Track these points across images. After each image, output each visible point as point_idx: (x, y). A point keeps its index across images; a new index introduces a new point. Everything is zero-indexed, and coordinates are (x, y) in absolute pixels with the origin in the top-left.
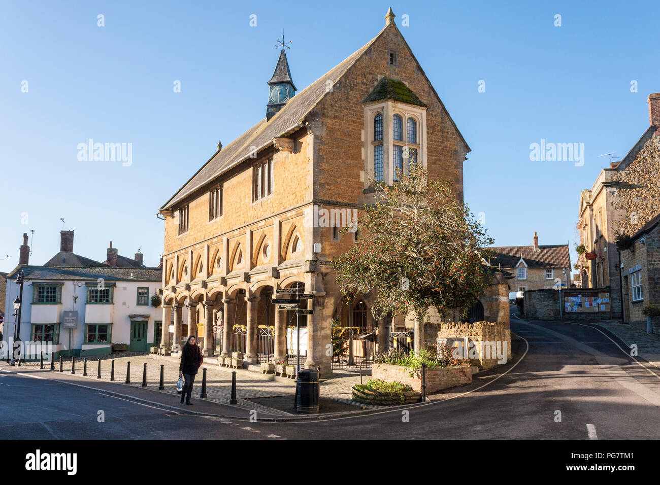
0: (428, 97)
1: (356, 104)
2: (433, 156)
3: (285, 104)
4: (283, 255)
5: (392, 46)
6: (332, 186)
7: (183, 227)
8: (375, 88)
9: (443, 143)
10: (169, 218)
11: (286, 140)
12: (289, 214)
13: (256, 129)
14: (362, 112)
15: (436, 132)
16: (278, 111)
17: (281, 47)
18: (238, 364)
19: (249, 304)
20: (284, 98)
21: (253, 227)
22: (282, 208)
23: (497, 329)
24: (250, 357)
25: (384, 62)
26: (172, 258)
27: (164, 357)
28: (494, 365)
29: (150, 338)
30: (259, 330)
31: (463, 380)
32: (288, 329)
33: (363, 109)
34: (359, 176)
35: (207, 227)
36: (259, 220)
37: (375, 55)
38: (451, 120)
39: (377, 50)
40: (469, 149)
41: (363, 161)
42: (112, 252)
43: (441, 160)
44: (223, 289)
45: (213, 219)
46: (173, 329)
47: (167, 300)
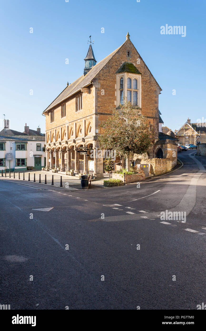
0: (144, 69)
1: (113, 74)
2: (145, 93)
3: (91, 69)
4: (86, 134)
5: (128, 49)
6: (103, 107)
7: (52, 119)
8: (121, 67)
9: (150, 88)
10: (47, 116)
11: (86, 89)
12: (88, 118)
13: (80, 79)
14: (116, 77)
15: (147, 83)
16: (88, 72)
17: (90, 44)
18: (71, 174)
19: (75, 151)
20: (91, 66)
21: (76, 122)
22: (86, 115)
23: (162, 160)
24: (76, 171)
25: (125, 56)
26: (49, 132)
27: (47, 171)
28: (160, 173)
29: (43, 164)
30: (79, 161)
31: (142, 178)
32: (89, 161)
33: (116, 76)
34: (114, 103)
35: (61, 120)
36: (78, 119)
37: (121, 53)
38: (154, 78)
39: (122, 51)
40: (161, 89)
41: (116, 97)
42: (26, 128)
43: (149, 95)
44: (66, 145)
45: (63, 117)
46: (50, 161)
47: (47, 149)
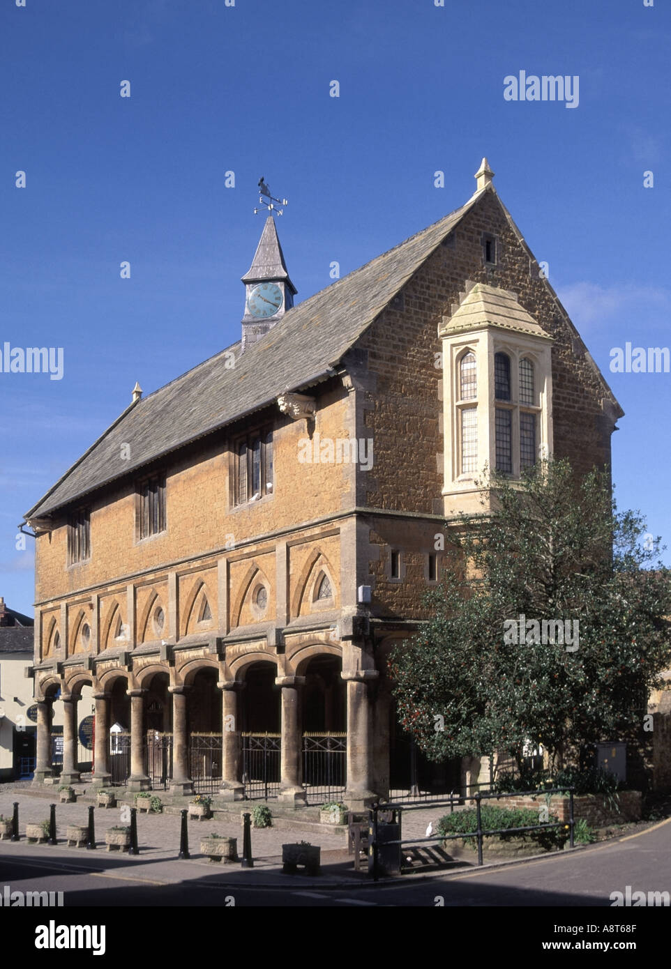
4: (295, 605)
5: (488, 228)
6: (388, 484)
7: (77, 550)
8: (461, 305)
11: (301, 398)
12: (306, 533)
14: (439, 349)
15: (566, 383)
21: (233, 554)
25: (476, 257)
26: (53, 609)
33: (441, 343)
34: (435, 464)
36: (243, 541)
37: (460, 244)
40: (622, 411)
41: (442, 436)
44: (167, 667)
45: (144, 537)
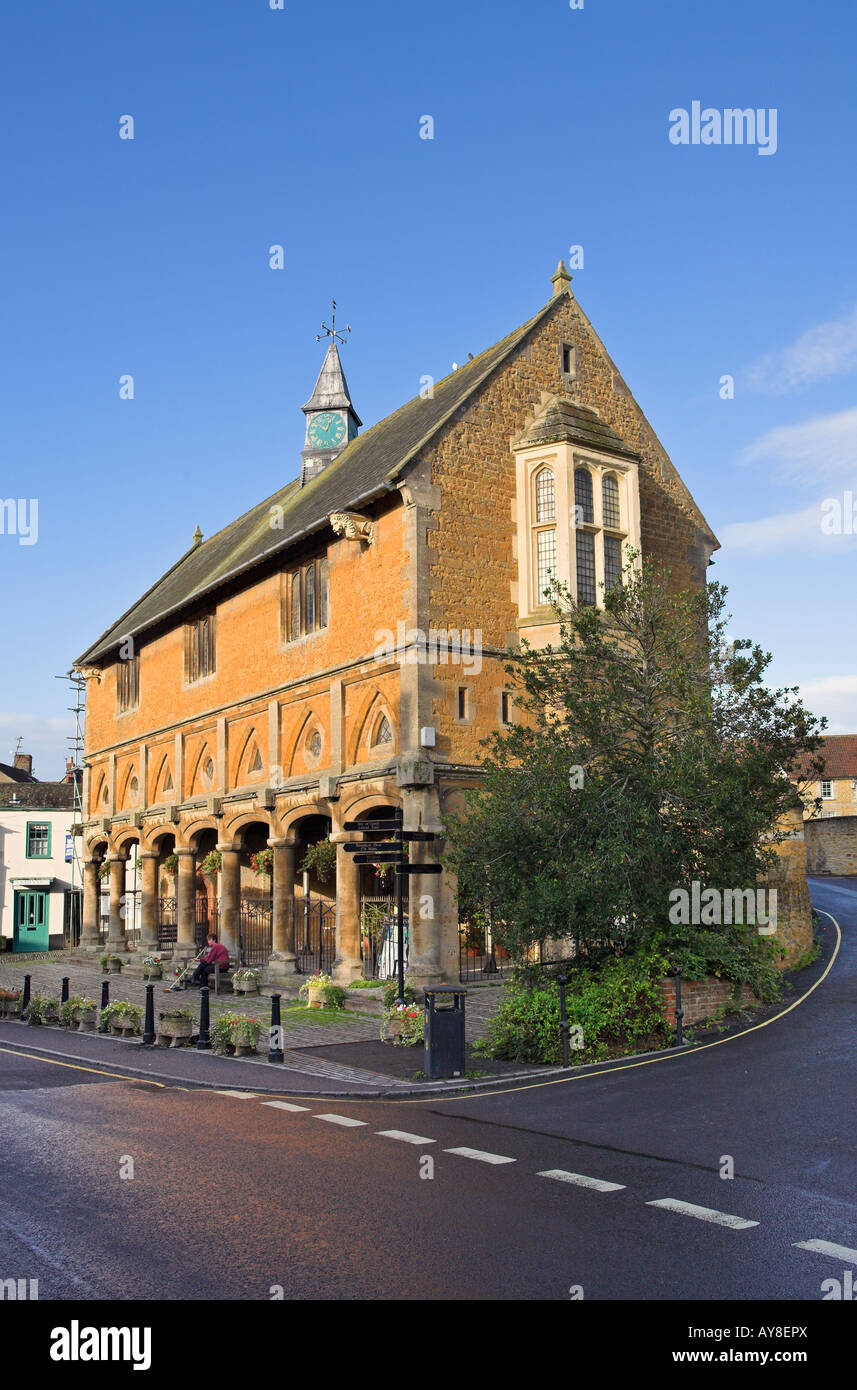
5: (567, 336)
6: (454, 613)
7: (126, 698)
9: (668, 531)
12: (362, 670)
14: (512, 464)
19: (276, 852)
21: (282, 697)
22: (349, 656)
25: (553, 367)
26: (101, 762)
34: (508, 590)
35: (181, 697)
36: (295, 682)
37: (534, 352)
39: (539, 344)
40: (717, 542)
41: (517, 562)
44: (216, 823)
45: (193, 680)
